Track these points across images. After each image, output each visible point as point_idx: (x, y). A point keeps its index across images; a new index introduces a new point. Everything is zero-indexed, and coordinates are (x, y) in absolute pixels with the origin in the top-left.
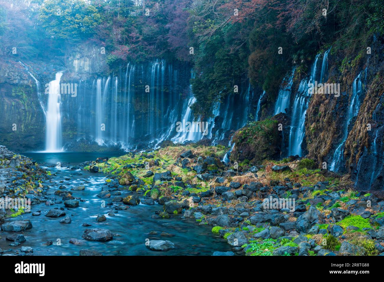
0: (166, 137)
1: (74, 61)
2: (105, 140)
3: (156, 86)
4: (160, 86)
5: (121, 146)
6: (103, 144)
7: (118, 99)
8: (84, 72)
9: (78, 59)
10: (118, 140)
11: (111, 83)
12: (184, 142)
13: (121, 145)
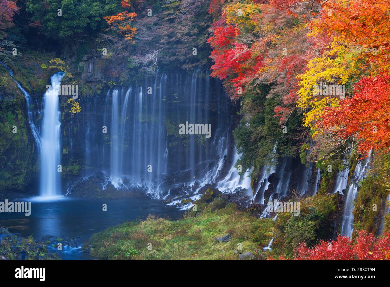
0: (212, 178)
1: (80, 62)
2: (125, 179)
3: (197, 102)
4: (203, 103)
5: (147, 189)
6: (122, 185)
7: (143, 118)
8: (94, 80)
9: (85, 61)
10: (142, 180)
11: (133, 96)
12: (236, 189)
13: (147, 187)
